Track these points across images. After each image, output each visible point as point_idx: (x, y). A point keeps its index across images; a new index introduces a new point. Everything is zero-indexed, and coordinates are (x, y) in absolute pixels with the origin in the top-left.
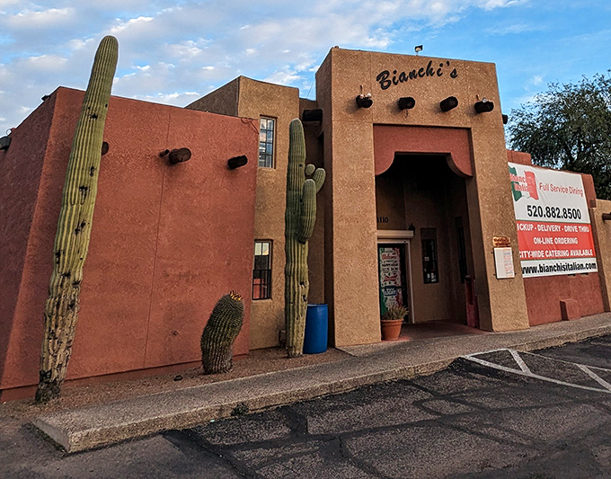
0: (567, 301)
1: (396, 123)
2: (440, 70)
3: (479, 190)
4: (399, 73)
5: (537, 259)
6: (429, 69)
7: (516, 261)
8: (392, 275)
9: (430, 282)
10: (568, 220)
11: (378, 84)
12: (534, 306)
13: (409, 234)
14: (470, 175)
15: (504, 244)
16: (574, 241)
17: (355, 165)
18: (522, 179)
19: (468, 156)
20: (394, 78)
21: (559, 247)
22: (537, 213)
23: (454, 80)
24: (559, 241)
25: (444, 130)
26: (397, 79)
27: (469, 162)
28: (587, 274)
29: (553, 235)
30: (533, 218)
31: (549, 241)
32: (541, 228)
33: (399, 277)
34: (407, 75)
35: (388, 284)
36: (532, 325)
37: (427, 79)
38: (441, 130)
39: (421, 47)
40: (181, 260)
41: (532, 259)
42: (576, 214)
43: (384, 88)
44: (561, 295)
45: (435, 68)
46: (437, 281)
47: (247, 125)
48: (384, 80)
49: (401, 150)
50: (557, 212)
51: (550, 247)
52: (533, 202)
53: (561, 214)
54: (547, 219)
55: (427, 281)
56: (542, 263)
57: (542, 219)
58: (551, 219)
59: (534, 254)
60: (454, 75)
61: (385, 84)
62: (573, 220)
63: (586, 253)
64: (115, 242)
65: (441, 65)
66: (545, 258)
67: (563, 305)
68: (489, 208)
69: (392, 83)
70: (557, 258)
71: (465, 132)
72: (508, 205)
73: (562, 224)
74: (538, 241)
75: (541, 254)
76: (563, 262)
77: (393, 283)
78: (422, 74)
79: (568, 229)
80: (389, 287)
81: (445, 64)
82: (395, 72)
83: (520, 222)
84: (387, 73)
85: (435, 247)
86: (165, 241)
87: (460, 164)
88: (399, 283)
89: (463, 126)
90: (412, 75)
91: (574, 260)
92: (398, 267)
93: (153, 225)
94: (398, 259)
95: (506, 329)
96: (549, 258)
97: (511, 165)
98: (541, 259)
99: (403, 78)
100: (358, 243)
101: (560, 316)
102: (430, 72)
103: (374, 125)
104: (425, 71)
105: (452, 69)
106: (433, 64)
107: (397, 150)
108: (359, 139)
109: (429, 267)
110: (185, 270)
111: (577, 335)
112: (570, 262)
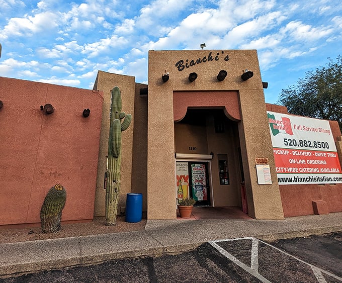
0: (318, 202)
1: (187, 90)
2: (217, 57)
3: (245, 128)
4: (190, 61)
5: (292, 173)
6: (210, 57)
7: (273, 173)
8: (200, 179)
9: (224, 184)
10: (318, 149)
11: (176, 68)
12: (290, 204)
13: (211, 157)
14: (239, 119)
15: (264, 162)
16: (323, 162)
17: (161, 115)
18: (279, 122)
19: (237, 108)
20: (187, 64)
21: (310, 166)
22: (292, 144)
23: (227, 62)
24: (311, 162)
25: (221, 92)
26: (189, 64)
27: (238, 111)
28: (335, 184)
29: (305, 158)
30: (288, 147)
31: (303, 161)
32: (295, 153)
33: (205, 180)
34: (195, 61)
35: (197, 184)
36: (286, 216)
37: (208, 63)
38: (218, 93)
39: (204, 45)
40: (52, 165)
41: (287, 173)
42: (325, 145)
43: (180, 70)
44: (312, 197)
45: (214, 56)
46: (229, 184)
47: (95, 94)
48: (180, 66)
49: (192, 106)
50: (308, 144)
51: (303, 166)
52: (288, 136)
53: (312, 144)
54: (300, 148)
55: (222, 183)
56: (296, 175)
57: (297, 147)
58: (304, 148)
59: (290, 170)
60: (227, 59)
61: (181, 68)
62: (322, 149)
63: (334, 170)
64: (12, 154)
65: (218, 54)
66: (299, 173)
67: (314, 204)
68: (252, 139)
69: (185, 67)
70: (309, 173)
71: (235, 93)
72: (266, 138)
73: (313, 152)
74: (293, 161)
75: (296, 170)
76: (315, 176)
77: (200, 184)
78: (205, 60)
79: (318, 154)
80: (198, 186)
81: (221, 53)
82: (187, 61)
83: (277, 149)
84: (182, 61)
85: (227, 165)
86: (42, 155)
87: (232, 113)
88: (205, 183)
89: (233, 89)
90: (199, 61)
91: (324, 175)
92: (204, 175)
93: (35, 146)
94: (204, 170)
95: (266, 218)
96: (302, 173)
97: (271, 113)
98: (295, 173)
99: (193, 64)
100: (162, 159)
101: (312, 211)
102: (210, 59)
103: (174, 92)
104: (207, 58)
105: (226, 56)
106: (213, 54)
107: (189, 106)
108: (164, 100)
109: (223, 175)
110: (53, 171)
111: (322, 229)
112: (321, 176)
